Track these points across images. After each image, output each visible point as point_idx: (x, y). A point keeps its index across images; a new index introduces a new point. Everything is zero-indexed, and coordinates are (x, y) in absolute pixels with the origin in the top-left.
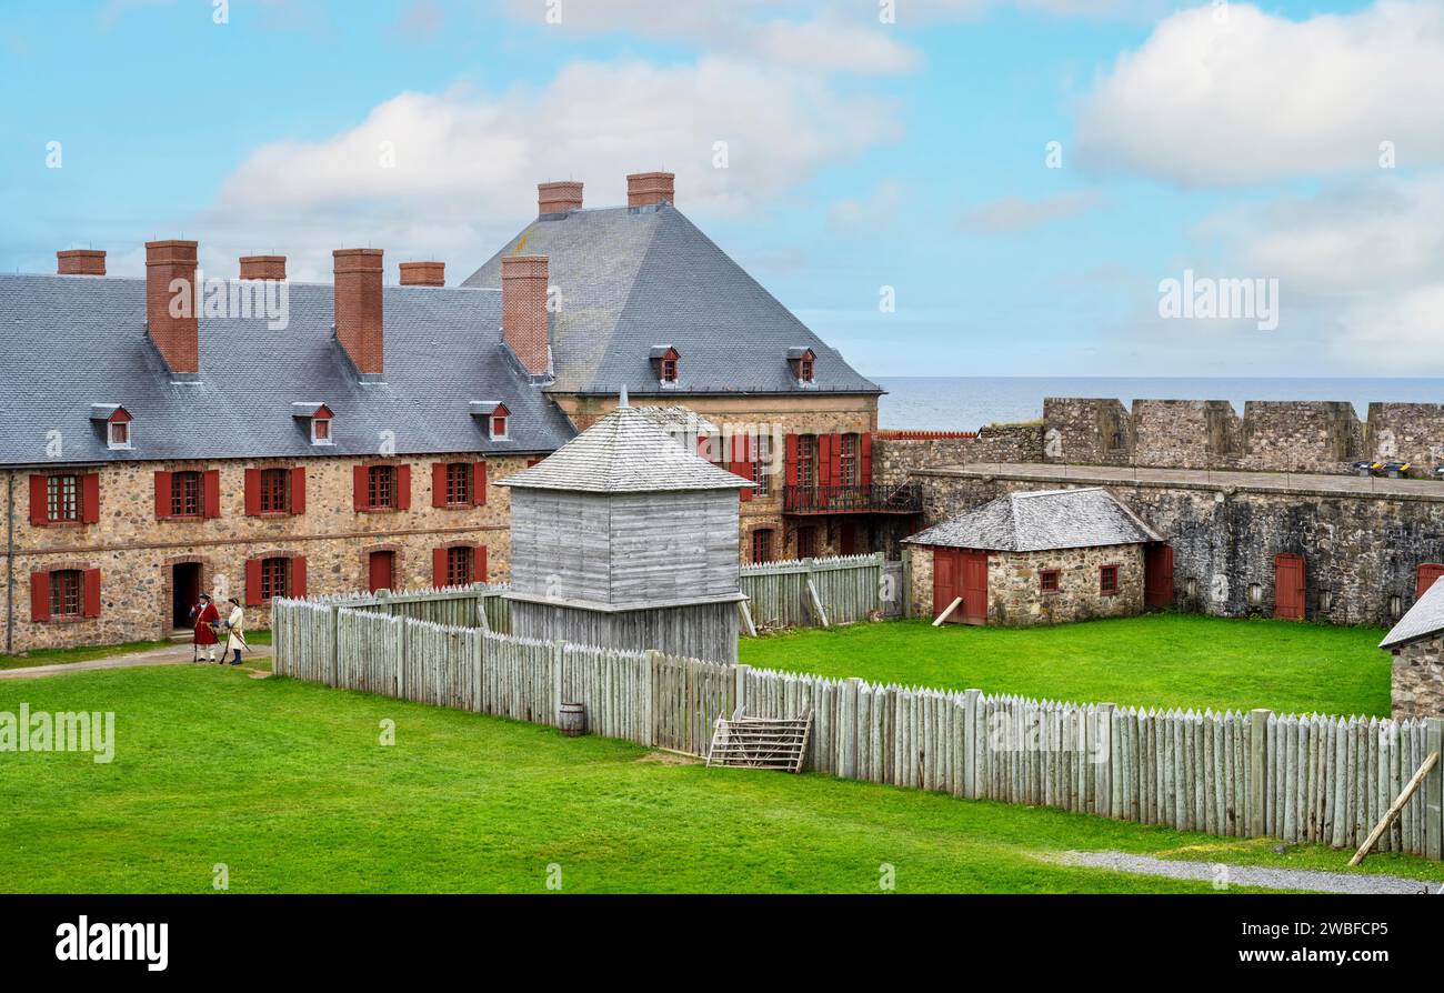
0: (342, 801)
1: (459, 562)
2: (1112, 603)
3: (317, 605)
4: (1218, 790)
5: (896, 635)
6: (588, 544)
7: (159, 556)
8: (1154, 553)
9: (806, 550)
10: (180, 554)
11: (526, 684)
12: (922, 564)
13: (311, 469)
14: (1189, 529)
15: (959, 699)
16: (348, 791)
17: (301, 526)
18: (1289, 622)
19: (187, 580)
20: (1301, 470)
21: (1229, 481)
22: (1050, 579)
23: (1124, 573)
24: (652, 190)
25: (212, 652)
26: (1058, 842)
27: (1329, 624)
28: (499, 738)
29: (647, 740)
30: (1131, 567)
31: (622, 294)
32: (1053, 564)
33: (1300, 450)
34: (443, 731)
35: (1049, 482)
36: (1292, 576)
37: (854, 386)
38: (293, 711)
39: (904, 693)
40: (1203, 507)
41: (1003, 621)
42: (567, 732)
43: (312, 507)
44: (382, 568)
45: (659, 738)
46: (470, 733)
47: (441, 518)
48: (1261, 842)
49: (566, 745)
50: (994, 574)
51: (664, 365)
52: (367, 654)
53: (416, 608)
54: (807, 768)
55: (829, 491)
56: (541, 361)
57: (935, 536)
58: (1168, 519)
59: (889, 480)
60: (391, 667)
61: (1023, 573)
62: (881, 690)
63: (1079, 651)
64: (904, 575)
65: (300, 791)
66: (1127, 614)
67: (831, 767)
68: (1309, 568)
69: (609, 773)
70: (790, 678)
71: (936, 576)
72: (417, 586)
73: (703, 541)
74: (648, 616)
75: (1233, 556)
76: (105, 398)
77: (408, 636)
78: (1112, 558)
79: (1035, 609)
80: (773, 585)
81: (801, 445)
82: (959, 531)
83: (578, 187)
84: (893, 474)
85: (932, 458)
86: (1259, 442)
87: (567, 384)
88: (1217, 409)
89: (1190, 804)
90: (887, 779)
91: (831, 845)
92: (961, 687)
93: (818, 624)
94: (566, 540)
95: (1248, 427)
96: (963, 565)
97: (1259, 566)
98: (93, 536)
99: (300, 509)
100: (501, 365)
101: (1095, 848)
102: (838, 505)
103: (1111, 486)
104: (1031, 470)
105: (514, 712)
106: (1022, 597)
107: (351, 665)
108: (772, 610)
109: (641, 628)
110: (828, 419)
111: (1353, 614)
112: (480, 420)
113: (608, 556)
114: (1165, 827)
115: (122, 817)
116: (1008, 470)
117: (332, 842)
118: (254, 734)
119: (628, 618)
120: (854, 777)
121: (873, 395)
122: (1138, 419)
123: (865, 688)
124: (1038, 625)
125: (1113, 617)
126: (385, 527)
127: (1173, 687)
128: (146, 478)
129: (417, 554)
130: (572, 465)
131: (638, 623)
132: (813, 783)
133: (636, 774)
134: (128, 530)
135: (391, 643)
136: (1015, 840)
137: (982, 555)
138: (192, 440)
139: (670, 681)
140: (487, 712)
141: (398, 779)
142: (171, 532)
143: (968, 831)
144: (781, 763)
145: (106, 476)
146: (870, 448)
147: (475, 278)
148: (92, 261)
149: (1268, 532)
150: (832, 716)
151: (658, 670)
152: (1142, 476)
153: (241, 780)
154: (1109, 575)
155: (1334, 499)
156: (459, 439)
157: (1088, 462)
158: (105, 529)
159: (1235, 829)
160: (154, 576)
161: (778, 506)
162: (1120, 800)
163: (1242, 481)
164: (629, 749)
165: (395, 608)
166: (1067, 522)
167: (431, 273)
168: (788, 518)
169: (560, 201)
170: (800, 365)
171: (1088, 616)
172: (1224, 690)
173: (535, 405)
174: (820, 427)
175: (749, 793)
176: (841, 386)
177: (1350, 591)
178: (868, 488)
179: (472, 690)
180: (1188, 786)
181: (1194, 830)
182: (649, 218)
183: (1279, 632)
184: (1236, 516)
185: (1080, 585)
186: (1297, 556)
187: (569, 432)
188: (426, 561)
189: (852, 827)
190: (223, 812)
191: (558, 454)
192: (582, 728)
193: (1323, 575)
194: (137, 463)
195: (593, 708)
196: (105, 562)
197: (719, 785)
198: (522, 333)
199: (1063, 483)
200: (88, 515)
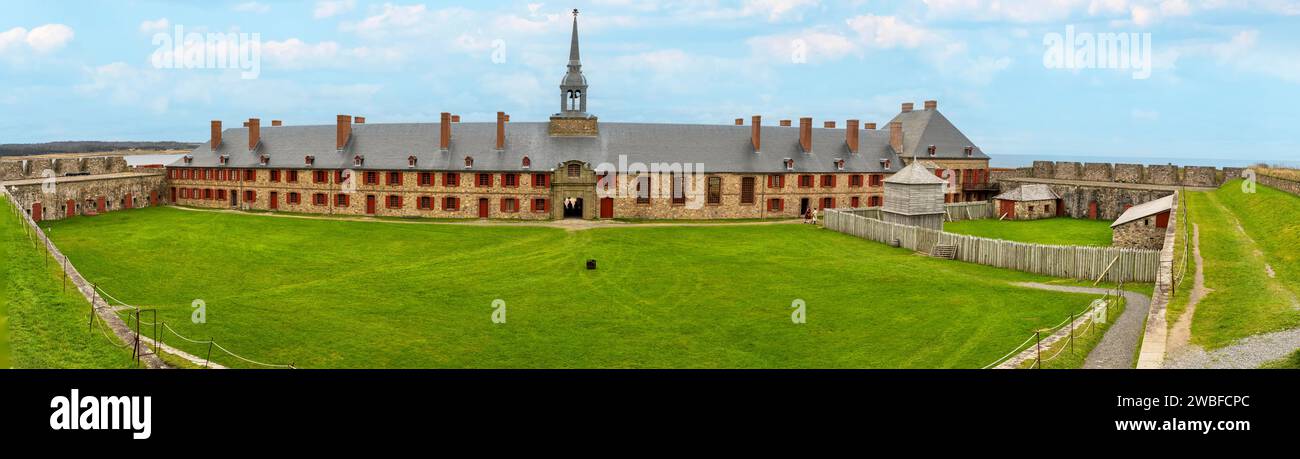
0: (831, 262)
1: (875, 201)
2: (1047, 215)
3: (835, 211)
4: (1061, 267)
5: (989, 222)
6: (904, 197)
7: (798, 197)
8: (1059, 202)
9: (968, 200)
10: (803, 196)
11: (885, 233)
12: (998, 204)
13: (838, 176)
14: (1068, 195)
15: (996, 241)
16: (833, 259)
17: (835, 190)
18: (1093, 220)
19: (805, 202)
20: (1098, 181)
21: (1079, 183)
22: (1031, 208)
23: (1051, 207)
24: (931, 105)
25: (808, 221)
26: (1019, 280)
27: (1102, 220)
28: (877, 247)
29: (915, 249)
30: (1053, 206)
31: (922, 132)
32: (1032, 204)
33: (1098, 176)
34: (862, 245)
35: (1033, 183)
36: (1094, 208)
37: (982, 156)
38: (825, 237)
39: (982, 239)
40: (1072, 190)
41: (1018, 219)
42: (894, 246)
43: (837, 185)
44: (855, 201)
45: (918, 249)
46: (869, 245)
47: (871, 189)
48: (1072, 279)
49: (892, 249)
50: (1016, 207)
51: (932, 150)
52: (846, 223)
53: (861, 213)
54: (956, 258)
55: (975, 184)
56: (899, 148)
57: (1001, 196)
58: (1063, 193)
59: (991, 181)
60: (852, 228)
61: (1024, 207)
62: (976, 238)
63: (1036, 228)
64: (993, 206)
65: (820, 259)
66: (1051, 217)
67: (962, 258)
68: (1098, 205)
69: (902, 258)
70: (952, 235)
71: (1001, 207)
72: (864, 207)
73: (935, 197)
74: (919, 216)
75: (1079, 203)
76: (788, 156)
77: (856, 220)
78: (1047, 203)
79: (1027, 216)
80: (957, 209)
81: (969, 171)
82: (1007, 195)
83: (912, 104)
84: (992, 180)
85: (1003, 175)
86: (1088, 173)
87: (906, 155)
88: (1077, 165)
89: (1055, 269)
90: (977, 262)
91: (957, 279)
92: (996, 238)
93: (968, 219)
94: (898, 196)
95: (1085, 169)
96: (1008, 205)
97: (1085, 206)
98: (783, 191)
99: (834, 186)
100: (889, 150)
101: (1028, 282)
102: (977, 188)
103: (1048, 184)
104: (1029, 179)
105: (882, 240)
106: (1024, 213)
107: (842, 226)
108: (956, 215)
109: (917, 220)
110: (975, 165)
111: (1108, 218)
112: (882, 164)
113: (908, 201)
114: (1048, 275)
115: (776, 262)
116: (1021, 179)
117: (825, 272)
118: (814, 243)
119: (913, 217)
120: (968, 261)
121: (987, 159)
122: (1057, 167)
123: (971, 238)
124: (1027, 220)
125: (1047, 218)
126: (856, 191)
127: (1060, 237)
128: (796, 176)
129: (864, 198)
130: (901, 176)
131: (916, 218)
132: (956, 262)
133: (910, 258)
134: (791, 189)
135: (852, 221)
136: (1007, 279)
137: (1013, 201)
138: (809, 168)
139: (921, 234)
140: (875, 240)
141: (847, 257)
142: (802, 190)
143: (995, 277)
144: (949, 257)
145: (786, 176)
146: (986, 173)
147: (884, 128)
148: (787, 123)
149: (1088, 196)
150: (963, 245)
151: (918, 231)
152: (1057, 182)
153: (807, 254)
154: (1047, 207)
155: (1105, 188)
156: (876, 169)
157: (1044, 178)
158: (786, 189)
159: (1066, 276)
160: (797, 201)
161: (961, 187)
162: (1037, 269)
163: (1082, 183)
164: (910, 252)
165: (855, 212)
166: (1036, 194)
167: (873, 126)
168: (963, 191)
169: (907, 108)
170: (968, 151)
171: (1041, 218)
172: (1073, 238)
173: (897, 160)
174: (973, 167)
175: (938, 265)
176: (978, 157)
177: (1108, 212)
178: (986, 184)
179: (871, 235)
180: (1055, 264)
181: (1056, 276)
182: (929, 113)
183: (1088, 223)
184: (1080, 192)
185: (1039, 210)
186: (1095, 203)
187: (904, 165)
188: (866, 200)
189: (964, 275)
190: (800, 262)
191: (899, 173)
192: (898, 245)
193: (1101, 208)
194: (794, 173)
195: (901, 241)
196: (785, 197)
197: (931, 262)
198: (895, 141)
199: (1036, 183)
200: (782, 185)
